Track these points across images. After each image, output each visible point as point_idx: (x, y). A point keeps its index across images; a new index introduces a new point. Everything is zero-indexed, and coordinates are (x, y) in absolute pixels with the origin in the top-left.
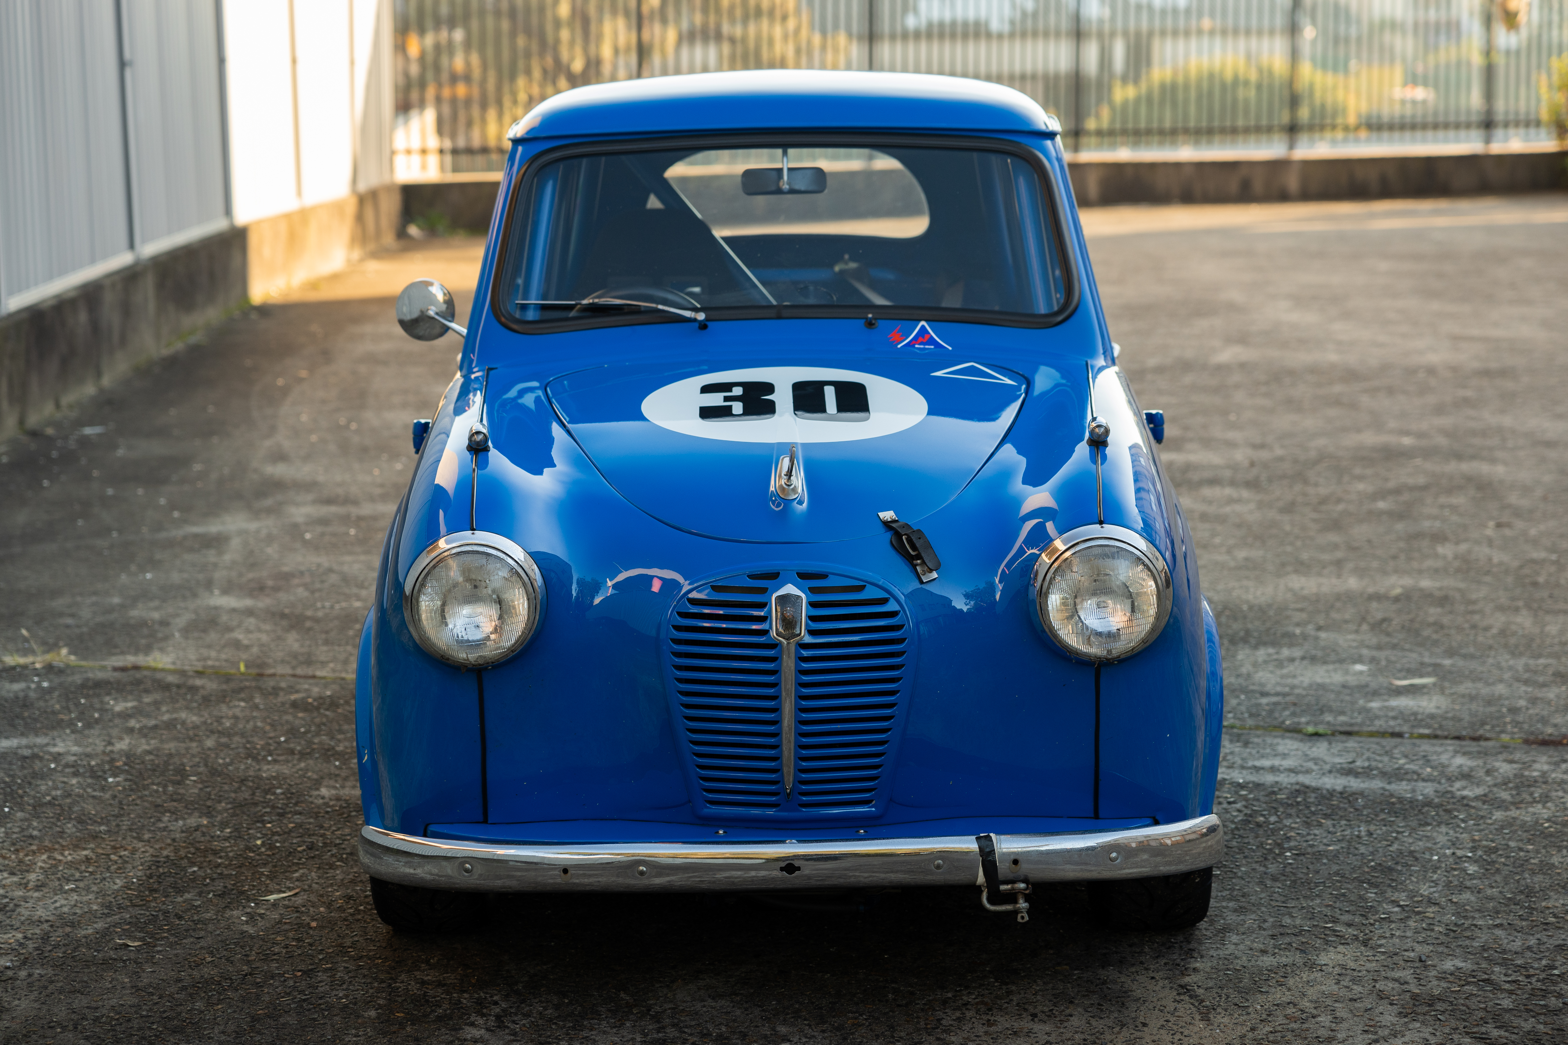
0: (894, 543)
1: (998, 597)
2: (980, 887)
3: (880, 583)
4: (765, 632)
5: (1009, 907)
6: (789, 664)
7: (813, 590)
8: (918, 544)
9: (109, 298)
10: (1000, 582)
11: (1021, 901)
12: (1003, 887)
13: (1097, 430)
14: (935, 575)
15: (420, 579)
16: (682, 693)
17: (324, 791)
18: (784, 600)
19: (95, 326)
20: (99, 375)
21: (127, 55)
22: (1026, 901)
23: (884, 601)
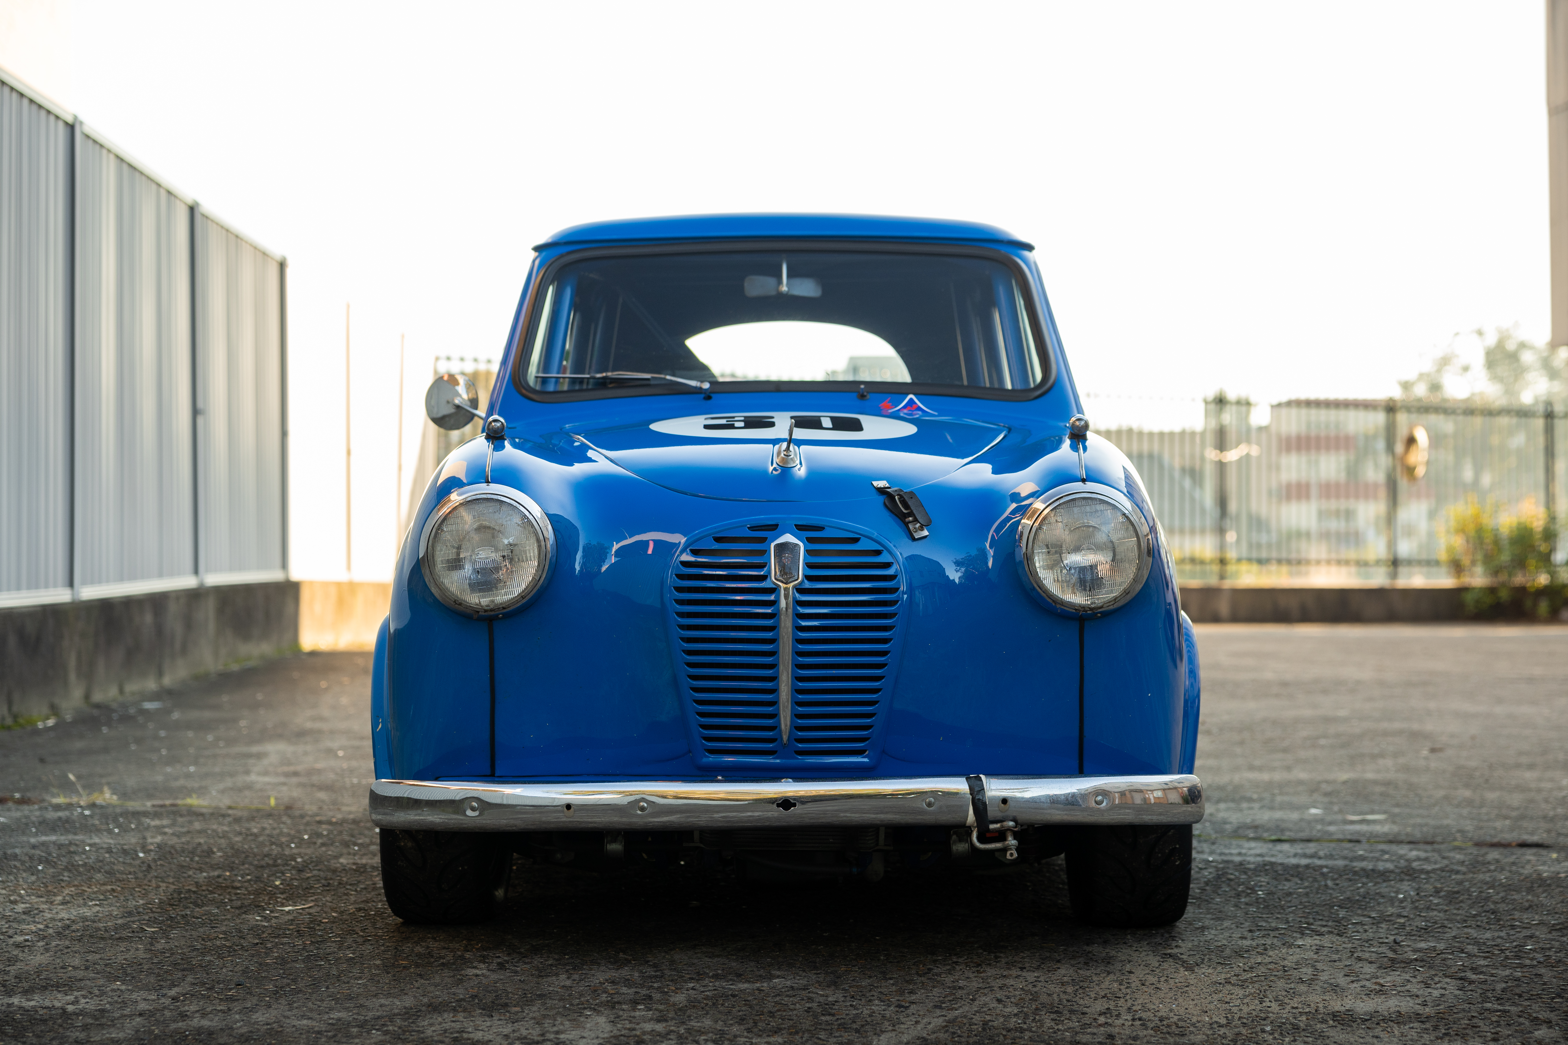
0: (887, 504)
1: (990, 564)
2: (970, 827)
3: (874, 537)
4: (764, 578)
5: (999, 845)
6: (786, 624)
7: (810, 540)
8: (910, 503)
9: (173, 608)
10: (991, 547)
11: (1010, 838)
12: (992, 826)
13: (1077, 423)
14: (925, 533)
15: (436, 526)
16: (683, 639)
17: (342, 860)
18: (782, 548)
19: (159, 629)
20: (160, 674)
21: (200, 404)
22: (1015, 839)
23: (878, 553)
